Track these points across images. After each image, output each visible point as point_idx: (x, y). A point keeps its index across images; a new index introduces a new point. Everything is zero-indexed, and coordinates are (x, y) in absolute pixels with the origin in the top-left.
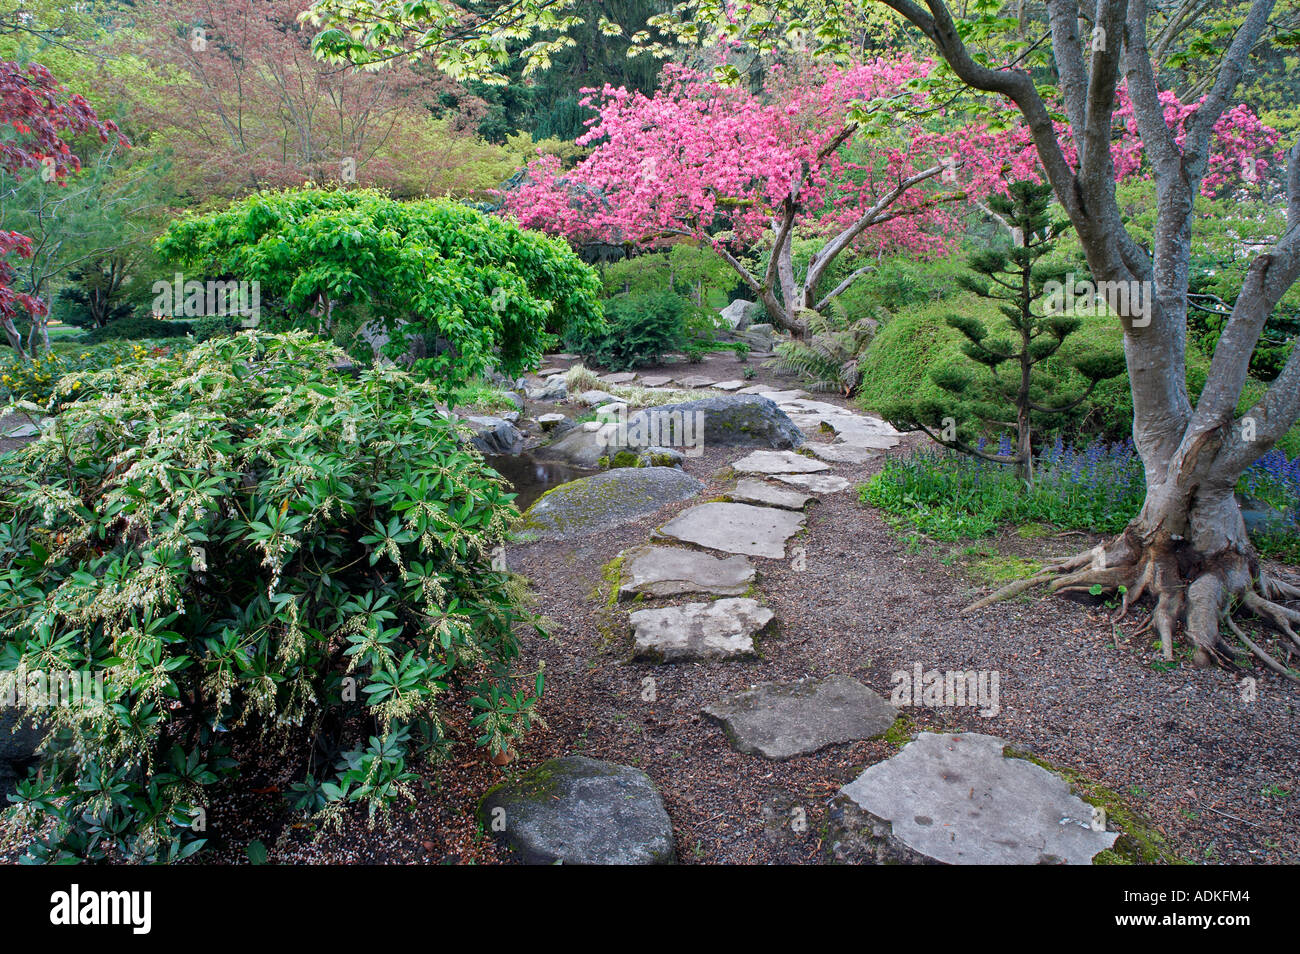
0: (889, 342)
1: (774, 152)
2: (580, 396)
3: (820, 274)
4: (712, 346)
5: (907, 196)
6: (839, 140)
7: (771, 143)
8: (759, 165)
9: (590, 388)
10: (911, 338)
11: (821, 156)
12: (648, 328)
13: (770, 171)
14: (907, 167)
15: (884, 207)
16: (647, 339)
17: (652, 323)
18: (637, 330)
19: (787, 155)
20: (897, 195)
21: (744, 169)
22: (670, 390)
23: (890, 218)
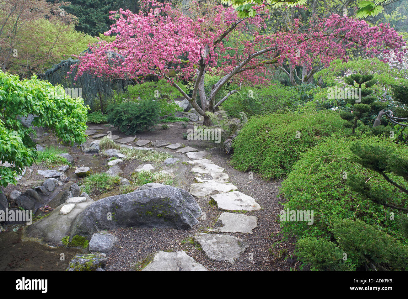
0: (246, 134)
1: (191, 40)
2: (105, 152)
3: (216, 94)
4: (174, 119)
5: (252, 61)
6: (224, 36)
7: (191, 36)
8: (185, 46)
9: (111, 148)
10: (258, 134)
11: (216, 43)
12: (142, 117)
13: (189, 49)
14: (252, 49)
15: (243, 66)
16: (141, 121)
17: (144, 114)
18: (137, 117)
19: (197, 42)
20: (248, 61)
21: (177, 48)
22: (147, 149)
23: (245, 70)
